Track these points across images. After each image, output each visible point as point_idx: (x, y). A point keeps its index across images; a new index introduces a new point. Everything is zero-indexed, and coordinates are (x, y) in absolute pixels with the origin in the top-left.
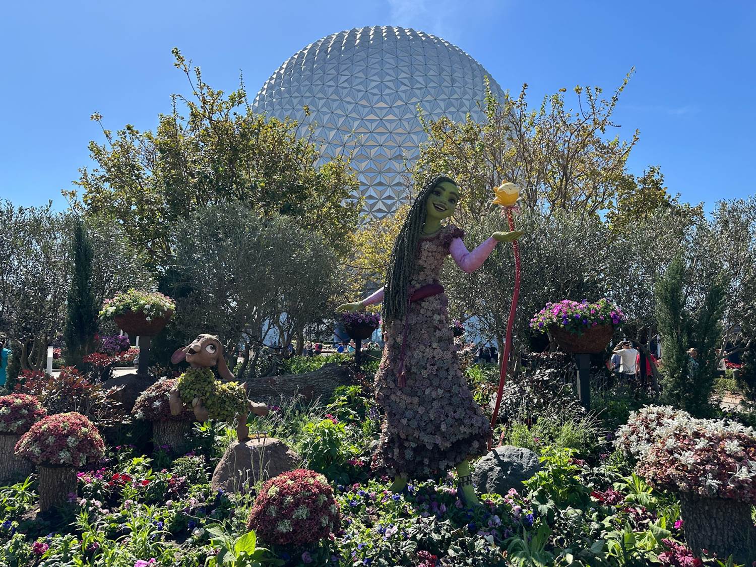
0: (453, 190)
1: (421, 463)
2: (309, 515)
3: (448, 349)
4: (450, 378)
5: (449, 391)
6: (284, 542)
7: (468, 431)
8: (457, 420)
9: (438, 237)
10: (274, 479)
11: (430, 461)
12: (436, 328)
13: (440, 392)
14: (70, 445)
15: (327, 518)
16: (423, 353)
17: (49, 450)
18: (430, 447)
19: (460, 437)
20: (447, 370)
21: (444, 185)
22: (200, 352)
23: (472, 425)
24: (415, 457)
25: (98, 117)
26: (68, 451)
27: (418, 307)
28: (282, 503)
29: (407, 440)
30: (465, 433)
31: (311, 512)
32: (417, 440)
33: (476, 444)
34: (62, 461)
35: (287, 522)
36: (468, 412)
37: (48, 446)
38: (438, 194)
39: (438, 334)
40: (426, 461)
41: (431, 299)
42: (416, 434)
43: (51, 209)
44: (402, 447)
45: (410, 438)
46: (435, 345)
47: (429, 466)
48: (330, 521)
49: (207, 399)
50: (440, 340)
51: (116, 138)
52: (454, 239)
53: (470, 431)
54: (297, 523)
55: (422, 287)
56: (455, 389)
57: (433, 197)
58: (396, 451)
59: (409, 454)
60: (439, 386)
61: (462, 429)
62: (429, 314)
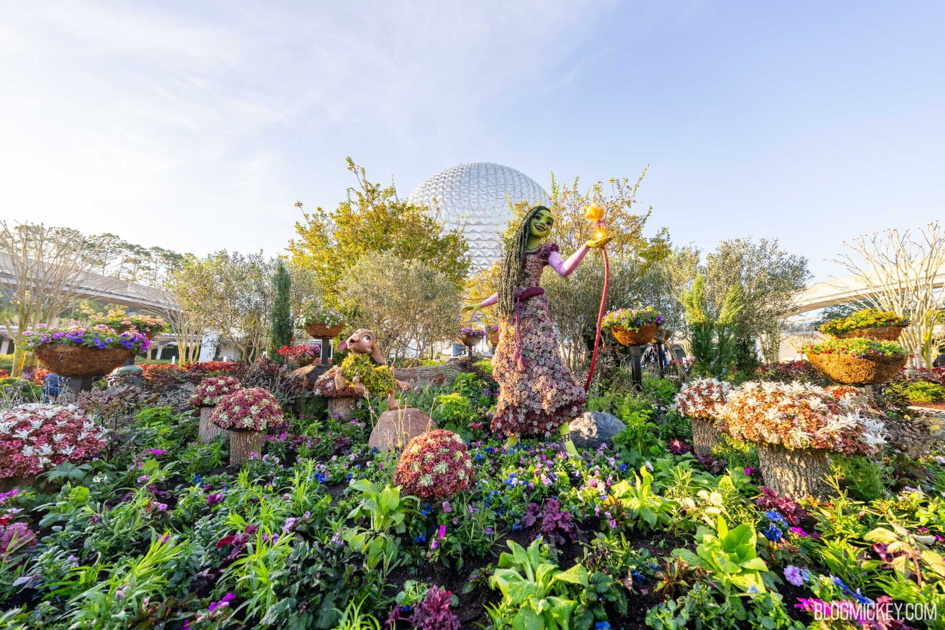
0: (549, 216)
1: (531, 425)
2: (448, 470)
3: (550, 336)
4: (552, 358)
5: (552, 369)
6: (426, 494)
7: (568, 398)
8: (560, 391)
9: (540, 250)
10: (416, 438)
11: (539, 423)
12: (540, 320)
13: (545, 369)
14: (253, 412)
15: (463, 472)
16: (530, 339)
17: (235, 416)
18: (538, 412)
19: (563, 403)
20: (550, 352)
21: (542, 212)
22: (358, 341)
23: (572, 394)
24: (526, 420)
25: (299, 205)
26: (251, 417)
27: (525, 305)
28: (423, 459)
29: (520, 407)
30: (566, 400)
31: (450, 467)
32: (526, 407)
33: (575, 409)
34: (245, 426)
35: (429, 477)
36: (568, 383)
37: (234, 414)
38: (538, 218)
39: (542, 324)
40: (535, 423)
41: (535, 298)
42: (527, 402)
43: (262, 256)
44: (515, 412)
45: (523, 406)
46: (540, 333)
47: (538, 427)
48: (466, 473)
49: (364, 377)
50: (544, 329)
51: (311, 218)
52: (552, 252)
53: (571, 398)
54: (437, 477)
55: (528, 290)
56: (557, 366)
57: (534, 220)
58: (511, 416)
59: (521, 418)
60: (545, 365)
61: (564, 397)
62: (534, 309)
